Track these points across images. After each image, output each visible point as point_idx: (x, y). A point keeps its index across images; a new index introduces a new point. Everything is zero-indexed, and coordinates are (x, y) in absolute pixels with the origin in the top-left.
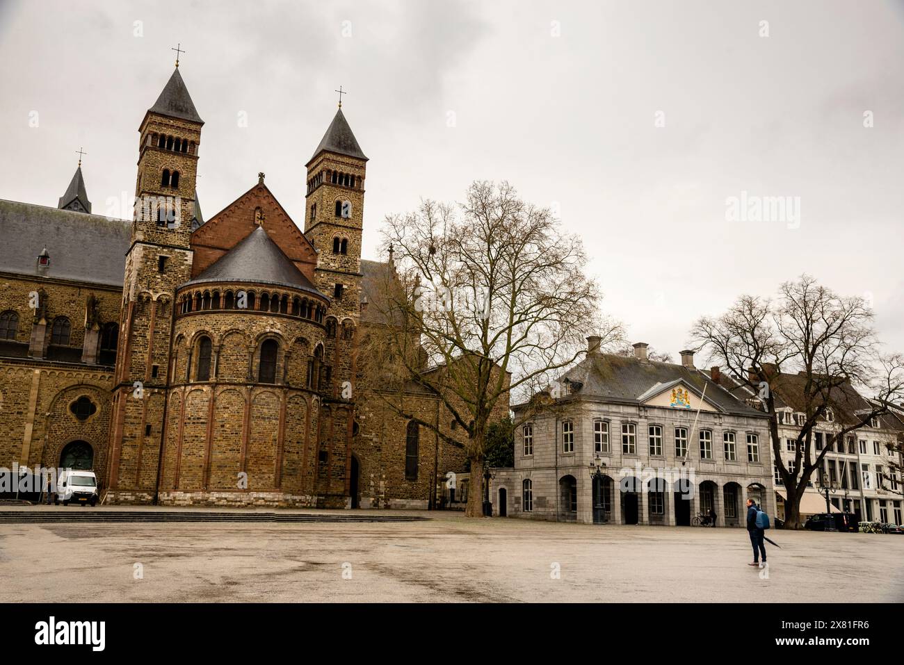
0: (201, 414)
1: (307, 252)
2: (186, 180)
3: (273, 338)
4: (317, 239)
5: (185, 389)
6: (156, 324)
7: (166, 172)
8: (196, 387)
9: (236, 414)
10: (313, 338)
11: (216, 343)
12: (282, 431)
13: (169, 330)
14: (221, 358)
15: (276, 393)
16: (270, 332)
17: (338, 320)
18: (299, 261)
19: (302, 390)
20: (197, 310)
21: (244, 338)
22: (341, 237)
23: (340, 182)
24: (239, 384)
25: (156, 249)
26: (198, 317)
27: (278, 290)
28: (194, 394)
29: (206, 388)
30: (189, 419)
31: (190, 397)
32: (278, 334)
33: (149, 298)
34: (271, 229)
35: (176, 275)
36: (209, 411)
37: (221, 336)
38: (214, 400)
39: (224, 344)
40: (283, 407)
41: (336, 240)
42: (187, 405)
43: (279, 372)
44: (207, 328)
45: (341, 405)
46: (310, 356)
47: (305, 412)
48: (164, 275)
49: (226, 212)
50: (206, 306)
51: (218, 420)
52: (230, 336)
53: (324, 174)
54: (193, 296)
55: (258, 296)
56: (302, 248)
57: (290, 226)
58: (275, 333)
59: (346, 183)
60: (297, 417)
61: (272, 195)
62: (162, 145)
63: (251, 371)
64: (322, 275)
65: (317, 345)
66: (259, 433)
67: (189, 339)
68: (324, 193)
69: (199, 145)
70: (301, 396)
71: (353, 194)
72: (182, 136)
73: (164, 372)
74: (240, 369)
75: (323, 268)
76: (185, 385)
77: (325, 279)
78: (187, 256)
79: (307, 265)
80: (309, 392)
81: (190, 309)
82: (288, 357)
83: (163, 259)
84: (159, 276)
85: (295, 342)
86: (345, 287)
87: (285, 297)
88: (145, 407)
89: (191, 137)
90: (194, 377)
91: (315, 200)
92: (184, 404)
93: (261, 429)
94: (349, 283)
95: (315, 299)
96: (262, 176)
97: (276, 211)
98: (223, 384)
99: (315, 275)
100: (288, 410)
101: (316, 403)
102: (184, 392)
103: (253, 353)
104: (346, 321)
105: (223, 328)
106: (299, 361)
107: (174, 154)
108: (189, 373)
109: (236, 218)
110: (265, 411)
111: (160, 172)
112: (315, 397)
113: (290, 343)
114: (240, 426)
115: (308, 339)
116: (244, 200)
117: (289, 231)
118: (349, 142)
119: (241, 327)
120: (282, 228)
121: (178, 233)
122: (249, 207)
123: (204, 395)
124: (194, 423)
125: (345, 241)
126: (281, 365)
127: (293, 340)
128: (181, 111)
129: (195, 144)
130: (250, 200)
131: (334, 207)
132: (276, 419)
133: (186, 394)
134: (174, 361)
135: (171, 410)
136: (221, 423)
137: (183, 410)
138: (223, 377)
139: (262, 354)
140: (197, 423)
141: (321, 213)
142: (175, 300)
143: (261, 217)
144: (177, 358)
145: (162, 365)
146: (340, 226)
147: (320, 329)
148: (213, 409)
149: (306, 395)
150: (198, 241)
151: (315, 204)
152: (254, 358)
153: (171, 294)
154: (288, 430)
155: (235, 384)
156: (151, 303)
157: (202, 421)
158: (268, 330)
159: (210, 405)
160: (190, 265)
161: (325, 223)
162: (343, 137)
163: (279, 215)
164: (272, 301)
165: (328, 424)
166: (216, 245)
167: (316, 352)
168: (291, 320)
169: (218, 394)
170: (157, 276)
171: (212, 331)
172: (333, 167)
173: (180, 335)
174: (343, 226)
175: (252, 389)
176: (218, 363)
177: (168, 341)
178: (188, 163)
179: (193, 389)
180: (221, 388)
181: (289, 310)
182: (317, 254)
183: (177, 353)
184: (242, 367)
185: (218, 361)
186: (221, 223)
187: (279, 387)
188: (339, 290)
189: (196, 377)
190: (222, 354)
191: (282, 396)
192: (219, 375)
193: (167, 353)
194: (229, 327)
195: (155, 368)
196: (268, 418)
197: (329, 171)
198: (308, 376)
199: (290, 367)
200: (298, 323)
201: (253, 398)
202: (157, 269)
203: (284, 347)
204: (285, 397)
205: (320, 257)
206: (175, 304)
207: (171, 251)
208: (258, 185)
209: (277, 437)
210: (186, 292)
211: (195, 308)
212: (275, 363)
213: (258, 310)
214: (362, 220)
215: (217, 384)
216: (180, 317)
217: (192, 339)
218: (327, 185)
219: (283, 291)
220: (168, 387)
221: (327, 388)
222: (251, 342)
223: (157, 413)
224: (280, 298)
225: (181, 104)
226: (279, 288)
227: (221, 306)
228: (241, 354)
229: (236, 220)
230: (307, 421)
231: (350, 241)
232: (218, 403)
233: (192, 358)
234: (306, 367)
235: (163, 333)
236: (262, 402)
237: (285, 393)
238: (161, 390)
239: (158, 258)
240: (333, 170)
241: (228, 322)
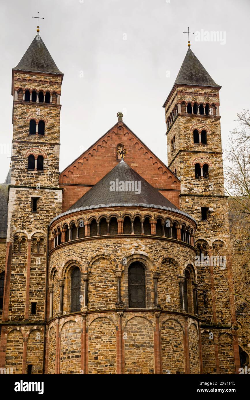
0: (75, 347)
1: (170, 180)
2: (52, 127)
3: (139, 260)
4: (179, 168)
5: (59, 323)
6: (32, 262)
7: (33, 122)
8: (69, 319)
9: (109, 343)
10: (181, 258)
11: (84, 271)
12: (158, 359)
13: (45, 266)
14: (90, 285)
15: (148, 318)
16: (135, 254)
17: (208, 242)
18: (163, 190)
19: (175, 313)
20: (66, 242)
21: (111, 263)
22: (202, 163)
23: (195, 112)
24: (109, 311)
25: (28, 191)
26: (67, 248)
27: (140, 212)
28: (67, 326)
29: (78, 319)
30: (64, 353)
31: (64, 330)
32: (144, 255)
33: (24, 238)
34: (133, 163)
35: (47, 213)
36: (82, 343)
37: (89, 263)
38: (86, 330)
39: (92, 271)
40: (157, 333)
41: (197, 166)
42: (62, 339)
43: (149, 295)
44: (75, 258)
45: (223, 331)
46: (180, 277)
47: (182, 337)
48: (37, 215)
49: (90, 152)
50: (73, 237)
51: (91, 352)
52: (97, 263)
53: (179, 106)
54: (61, 229)
55: (120, 219)
56: (165, 177)
57: (151, 158)
58: (140, 255)
59: (202, 112)
60: (173, 343)
61: (131, 132)
62: (27, 99)
63: (120, 296)
64: (187, 200)
65: (186, 265)
66: (134, 363)
67: (60, 271)
68: (181, 124)
69: (60, 94)
70: (175, 320)
71: (209, 121)
72: (44, 88)
73: (42, 308)
74: (109, 295)
75: (187, 193)
76: (59, 318)
77: (190, 204)
78: (56, 195)
79: (170, 193)
80: (183, 315)
81: (60, 242)
82: (157, 279)
83: (35, 200)
84: (32, 216)
85: (163, 263)
86: (211, 209)
87: (147, 219)
88: (26, 345)
89: (52, 89)
90: (67, 309)
91: (174, 133)
92: (59, 338)
93: (136, 360)
94: (215, 206)
95: (179, 219)
96: (120, 115)
97: (137, 146)
98: (93, 312)
99: (180, 201)
100: (162, 335)
101: (193, 327)
102: (58, 325)
103: (121, 277)
104: (217, 243)
105: (90, 256)
106: (169, 283)
107: (38, 105)
108: (62, 305)
109: (100, 156)
110: (138, 338)
111: (28, 123)
112: (191, 321)
113: (157, 264)
114: (114, 357)
115: (176, 259)
116: (105, 139)
117: (151, 162)
118: (200, 74)
119: (106, 252)
120: (144, 161)
121: (47, 175)
122: (111, 145)
123: (76, 326)
124: (69, 357)
125: (206, 166)
126: (151, 287)
127: (160, 261)
128: (43, 67)
129: (56, 94)
130: (111, 138)
131: (192, 135)
132: (150, 347)
133: (61, 327)
134: (51, 295)
135: (50, 346)
136: (95, 355)
137: (59, 345)
138: (94, 305)
139: (129, 278)
140: (72, 357)
141: (180, 143)
142: (48, 237)
143: (122, 152)
144: (53, 293)
145: (41, 302)
146: (199, 152)
147: (187, 249)
148: (85, 340)
149: (180, 319)
150: (66, 180)
151: (174, 137)
152: (122, 283)
153: (44, 232)
154: (165, 358)
155: (105, 312)
156: (26, 241)
157: (76, 354)
158: (133, 253)
159: (82, 335)
160: (60, 203)
161: (185, 151)
162: (194, 71)
163: (139, 150)
164: (134, 223)
165: (212, 352)
166: (83, 183)
167: (186, 273)
168: (156, 241)
169: (89, 323)
170: (30, 216)
171: (80, 260)
172: (187, 99)
173: (53, 269)
174: (203, 152)
175: (122, 315)
176: (87, 292)
177: (44, 277)
178: (52, 111)
179: (66, 321)
180: (92, 317)
181: (153, 230)
182: (180, 181)
183: (53, 287)
184: (111, 293)
185: (87, 289)
186: (86, 162)
187: (150, 311)
188: (205, 213)
189: (69, 309)
190: (90, 281)
191: (154, 320)
192: (90, 304)
193: (44, 289)
194: (95, 254)
195: (34, 304)
196: (142, 346)
197: (183, 103)
198: (181, 298)
199: (159, 290)
200: (163, 243)
201: (124, 324)
202: (30, 210)
203: (152, 268)
204: (158, 322)
205: (183, 184)
206: (48, 241)
207: (42, 192)
208: (117, 124)
209: (154, 367)
210: (56, 227)
211: (64, 241)
212: (145, 286)
213: (121, 233)
214: (220, 144)
215: (87, 313)
216: (53, 251)
217: (63, 270)
218: (182, 115)
219: (144, 213)
220: (46, 323)
221: (205, 313)
222: (117, 266)
223: (37, 351)
224: (142, 220)
225: (43, 61)
226: (140, 210)
227: (86, 234)
228: (110, 279)
229: (100, 158)
230: (185, 347)
231: (211, 165)
232: (90, 333)
233: (64, 289)
234: (178, 289)
235: (39, 269)
236: (135, 329)
237: (158, 317)
238: (40, 327)
239: (30, 199)
240: (187, 102)
241: (93, 249)
